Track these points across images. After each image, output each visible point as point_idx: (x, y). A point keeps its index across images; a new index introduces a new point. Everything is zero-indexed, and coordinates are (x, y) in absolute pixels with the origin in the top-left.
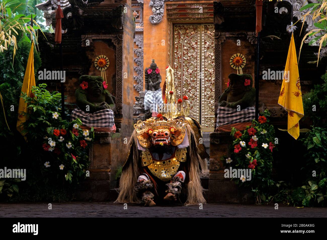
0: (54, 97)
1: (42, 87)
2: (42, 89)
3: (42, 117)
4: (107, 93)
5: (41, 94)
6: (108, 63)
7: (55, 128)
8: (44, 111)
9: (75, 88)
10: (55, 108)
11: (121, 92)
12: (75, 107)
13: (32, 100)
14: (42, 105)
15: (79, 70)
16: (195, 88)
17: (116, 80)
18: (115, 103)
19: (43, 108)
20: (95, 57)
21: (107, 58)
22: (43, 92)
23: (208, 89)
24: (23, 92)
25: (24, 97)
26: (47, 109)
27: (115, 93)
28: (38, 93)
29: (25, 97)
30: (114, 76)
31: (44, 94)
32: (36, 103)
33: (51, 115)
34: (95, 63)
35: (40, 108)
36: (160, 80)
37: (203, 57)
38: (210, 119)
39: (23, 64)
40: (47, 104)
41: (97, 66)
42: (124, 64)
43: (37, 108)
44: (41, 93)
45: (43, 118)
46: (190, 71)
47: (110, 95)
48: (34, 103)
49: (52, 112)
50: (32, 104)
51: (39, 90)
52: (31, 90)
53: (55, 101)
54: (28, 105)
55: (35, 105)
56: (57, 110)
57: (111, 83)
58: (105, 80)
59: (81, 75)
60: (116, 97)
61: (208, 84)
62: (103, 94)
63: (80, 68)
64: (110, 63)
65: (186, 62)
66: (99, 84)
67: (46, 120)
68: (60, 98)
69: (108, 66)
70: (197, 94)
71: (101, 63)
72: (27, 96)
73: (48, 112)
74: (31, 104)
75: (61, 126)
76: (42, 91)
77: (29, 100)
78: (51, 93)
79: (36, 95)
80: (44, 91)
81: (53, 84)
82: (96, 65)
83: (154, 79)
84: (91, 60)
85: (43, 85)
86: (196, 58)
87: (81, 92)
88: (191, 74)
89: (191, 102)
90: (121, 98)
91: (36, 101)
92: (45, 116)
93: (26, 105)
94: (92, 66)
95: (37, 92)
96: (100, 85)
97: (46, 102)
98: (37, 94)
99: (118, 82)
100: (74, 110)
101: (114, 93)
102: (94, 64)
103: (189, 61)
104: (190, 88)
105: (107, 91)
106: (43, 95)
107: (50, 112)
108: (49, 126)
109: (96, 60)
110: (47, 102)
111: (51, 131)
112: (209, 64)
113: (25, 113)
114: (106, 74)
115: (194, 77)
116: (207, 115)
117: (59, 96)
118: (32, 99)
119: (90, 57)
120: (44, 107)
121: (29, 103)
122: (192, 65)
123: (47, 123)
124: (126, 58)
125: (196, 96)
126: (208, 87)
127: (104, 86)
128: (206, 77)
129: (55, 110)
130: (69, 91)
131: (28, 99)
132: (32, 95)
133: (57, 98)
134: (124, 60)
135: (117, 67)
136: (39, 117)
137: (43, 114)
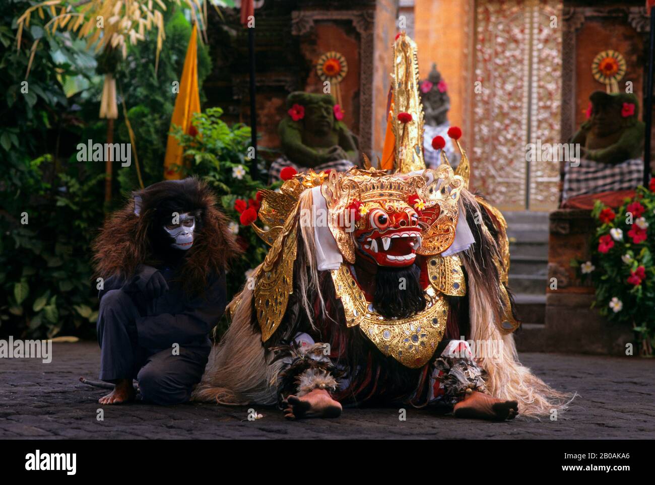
0: (238, 136)
1: (212, 116)
2: (213, 119)
3: (212, 174)
4: (341, 129)
5: (210, 130)
6: (345, 69)
7: (237, 198)
8: (217, 164)
9: (278, 118)
10: (237, 157)
11: (370, 128)
12: (277, 155)
13: (193, 141)
14: (213, 151)
15: (285, 81)
16: (519, 123)
17: (359, 103)
18: (358, 148)
19: (213, 156)
20: (318, 55)
21: (343, 59)
22: (215, 126)
23: (544, 125)
24: (174, 125)
25: (177, 134)
26: (222, 158)
27: (358, 130)
28: (205, 126)
29: (180, 134)
30: (357, 95)
31: (215, 128)
32: (201, 147)
33: (230, 170)
34: (319, 67)
35: (209, 157)
36: (447, 106)
37: (535, 60)
38: (548, 185)
39: (175, 70)
40: (222, 149)
41: (322, 74)
42: (377, 71)
43: (203, 158)
44: (210, 127)
45: (214, 176)
46: (509, 87)
47: (349, 133)
48: (197, 145)
49: (233, 165)
50: (193, 148)
51: (206, 119)
52: (190, 120)
53: (239, 143)
54: (185, 150)
55: (199, 149)
56: (243, 161)
57: (351, 109)
58: (338, 103)
59: (289, 93)
60: (361, 136)
61: (544, 115)
62: (334, 130)
63: (288, 79)
64: (349, 69)
65: (500, 70)
66: (327, 109)
67: (220, 180)
68: (248, 137)
69: (344, 74)
70: (522, 135)
71: (330, 68)
72: (183, 132)
73: (224, 165)
74: (190, 147)
75: (250, 193)
76: (213, 123)
77: (187, 140)
78: (230, 127)
79: (200, 130)
80: (217, 123)
81: (234, 110)
82: (320, 72)
83: (435, 102)
84: (311, 61)
85: (215, 112)
86: (521, 62)
87: (290, 126)
88: (510, 94)
89: (510, 151)
90: (369, 140)
91: (200, 143)
92: (220, 174)
93: (180, 151)
94: (312, 74)
95: (203, 124)
96: (329, 113)
97: (220, 145)
98: (204, 128)
99: (364, 106)
100: (276, 162)
101: (355, 128)
102: (316, 70)
103: (506, 67)
104: (507, 122)
105: (341, 125)
106: (214, 130)
107: (228, 164)
108: (226, 193)
109: (321, 62)
110: (223, 145)
111: (229, 204)
112: (548, 74)
113: (179, 167)
114: (341, 90)
115: (515, 100)
116: (542, 176)
117: (246, 133)
118: (192, 138)
119: (308, 55)
120: (216, 155)
121: (186, 146)
122: (513, 74)
123: (222, 187)
124: (382, 59)
125: (519, 138)
126: (545, 120)
127: (337, 115)
128: (540, 99)
129: (237, 161)
130: (266, 124)
131: (185, 139)
132: (193, 131)
133: (241, 136)
134: (377, 63)
135: (363, 76)
136: (207, 174)
137: (215, 169)
